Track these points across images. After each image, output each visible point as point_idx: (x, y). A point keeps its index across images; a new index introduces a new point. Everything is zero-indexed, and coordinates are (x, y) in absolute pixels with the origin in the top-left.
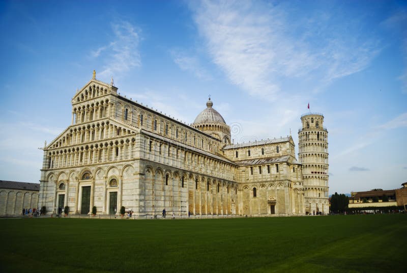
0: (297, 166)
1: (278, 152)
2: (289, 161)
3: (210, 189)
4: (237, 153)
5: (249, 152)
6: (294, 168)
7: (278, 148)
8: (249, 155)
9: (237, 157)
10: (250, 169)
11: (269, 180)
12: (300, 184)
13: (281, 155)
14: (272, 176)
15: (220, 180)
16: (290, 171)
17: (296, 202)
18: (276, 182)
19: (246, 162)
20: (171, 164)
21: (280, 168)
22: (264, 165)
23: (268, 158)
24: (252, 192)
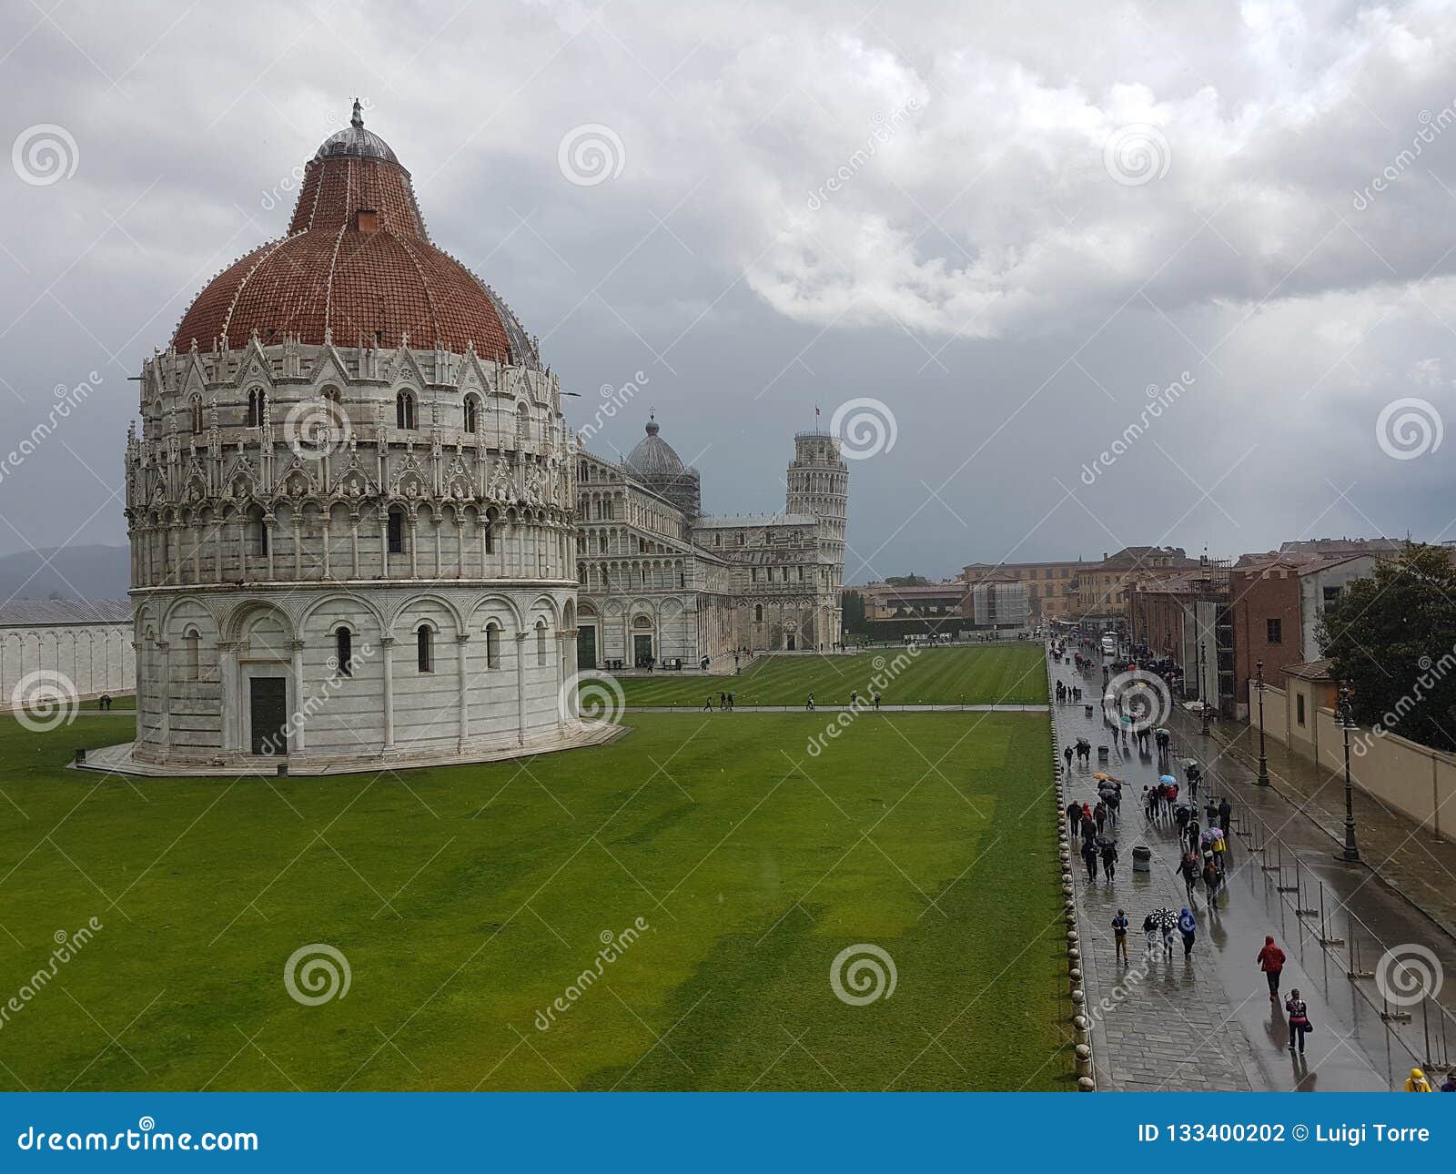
0: (829, 567)
1: (796, 541)
2: (818, 559)
5: (742, 536)
6: (823, 571)
7: (796, 533)
8: (742, 542)
9: (718, 544)
10: (750, 571)
11: (785, 592)
14: (792, 587)
16: (819, 577)
18: (799, 597)
21: (806, 573)
22: (777, 566)
23: (781, 553)
24: (754, 611)
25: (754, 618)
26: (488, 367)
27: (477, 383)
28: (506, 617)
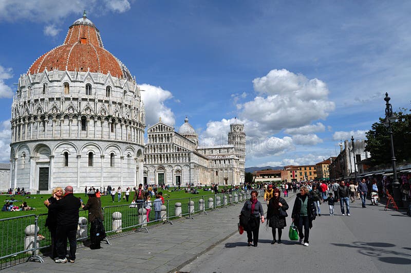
2: (235, 158)
3: (203, 172)
4: (205, 151)
5: (212, 151)
7: (228, 150)
10: (214, 161)
11: (225, 167)
13: (230, 154)
15: (205, 167)
18: (228, 169)
19: (211, 157)
21: (231, 161)
22: (222, 160)
23: (223, 156)
24: (215, 173)
25: (215, 175)
26: (114, 79)
27: (111, 83)
28: (117, 151)
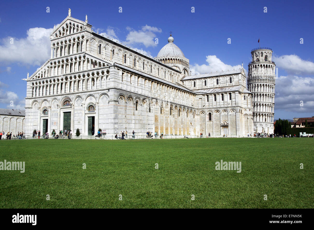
0: (247, 94)
1: (231, 82)
2: (241, 91)
3: (172, 113)
4: (195, 83)
5: (205, 82)
6: (245, 96)
7: (231, 79)
8: (206, 85)
9: (195, 86)
10: (206, 96)
11: (223, 106)
12: (250, 110)
13: (234, 85)
14: (225, 103)
15: (181, 106)
16: (242, 99)
17: (246, 126)
18: (229, 109)
19: (202, 91)
20: (139, 93)
21: (233, 95)
22: (218, 93)
23: (222, 88)
24: (207, 117)
25: (207, 119)
